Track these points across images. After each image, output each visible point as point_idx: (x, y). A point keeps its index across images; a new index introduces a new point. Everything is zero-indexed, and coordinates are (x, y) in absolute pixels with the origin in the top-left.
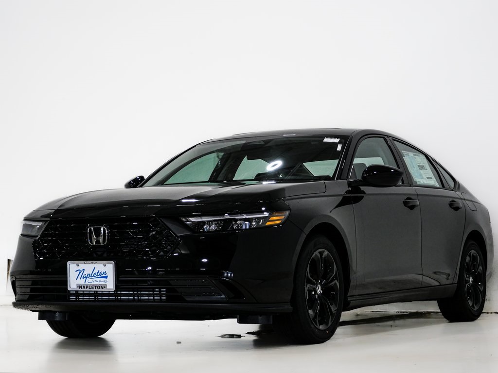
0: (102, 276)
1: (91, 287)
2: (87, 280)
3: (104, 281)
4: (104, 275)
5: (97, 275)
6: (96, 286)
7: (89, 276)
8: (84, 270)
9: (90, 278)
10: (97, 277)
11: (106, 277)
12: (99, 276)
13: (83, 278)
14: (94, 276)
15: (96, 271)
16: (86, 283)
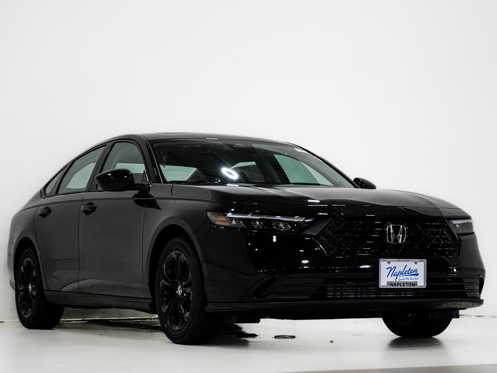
0: (413, 273)
1: (402, 285)
2: (398, 278)
3: (415, 279)
4: (415, 273)
5: (408, 273)
6: (407, 284)
7: (401, 273)
8: (395, 267)
9: (402, 275)
10: (408, 274)
11: (417, 275)
12: (410, 274)
13: (394, 276)
14: (405, 273)
15: (407, 269)
16: (397, 280)
